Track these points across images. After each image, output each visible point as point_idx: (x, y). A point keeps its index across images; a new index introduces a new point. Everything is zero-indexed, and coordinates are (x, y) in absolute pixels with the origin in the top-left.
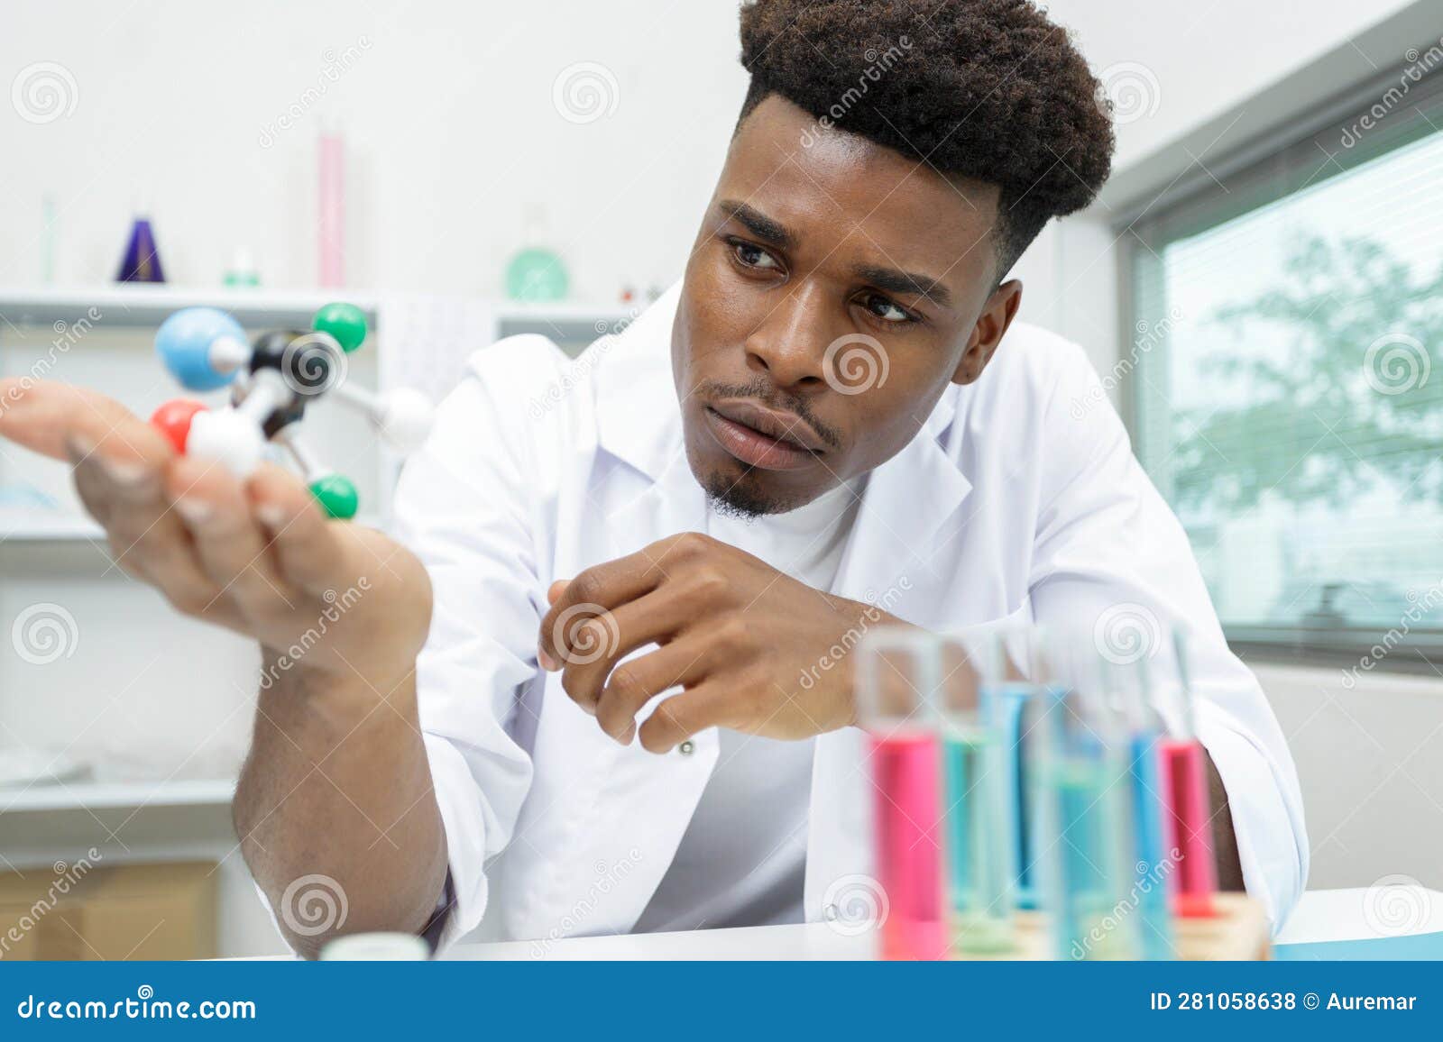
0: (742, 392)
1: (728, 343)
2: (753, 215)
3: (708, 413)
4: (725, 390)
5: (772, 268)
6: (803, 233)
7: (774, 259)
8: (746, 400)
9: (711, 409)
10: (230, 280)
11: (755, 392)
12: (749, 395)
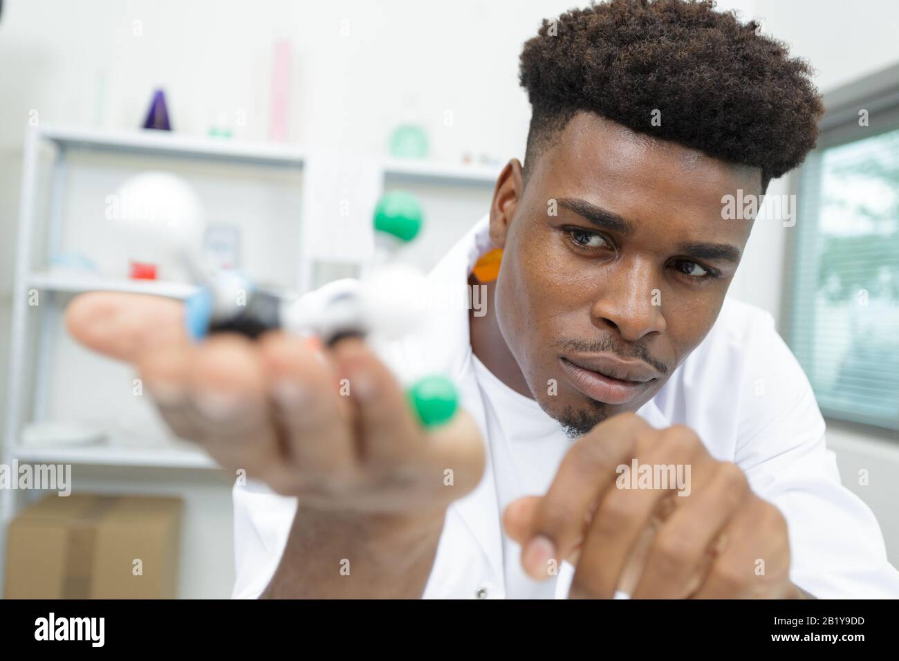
0: (594, 347)
1: (571, 308)
2: (592, 209)
3: (561, 363)
4: (578, 346)
5: (601, 247)
6: (638, 221)
7: (605, 240)
8: (601, 354)
9: (564, 359)
10: (213, 132)
11: (607, 347)
12: (603, 350)
